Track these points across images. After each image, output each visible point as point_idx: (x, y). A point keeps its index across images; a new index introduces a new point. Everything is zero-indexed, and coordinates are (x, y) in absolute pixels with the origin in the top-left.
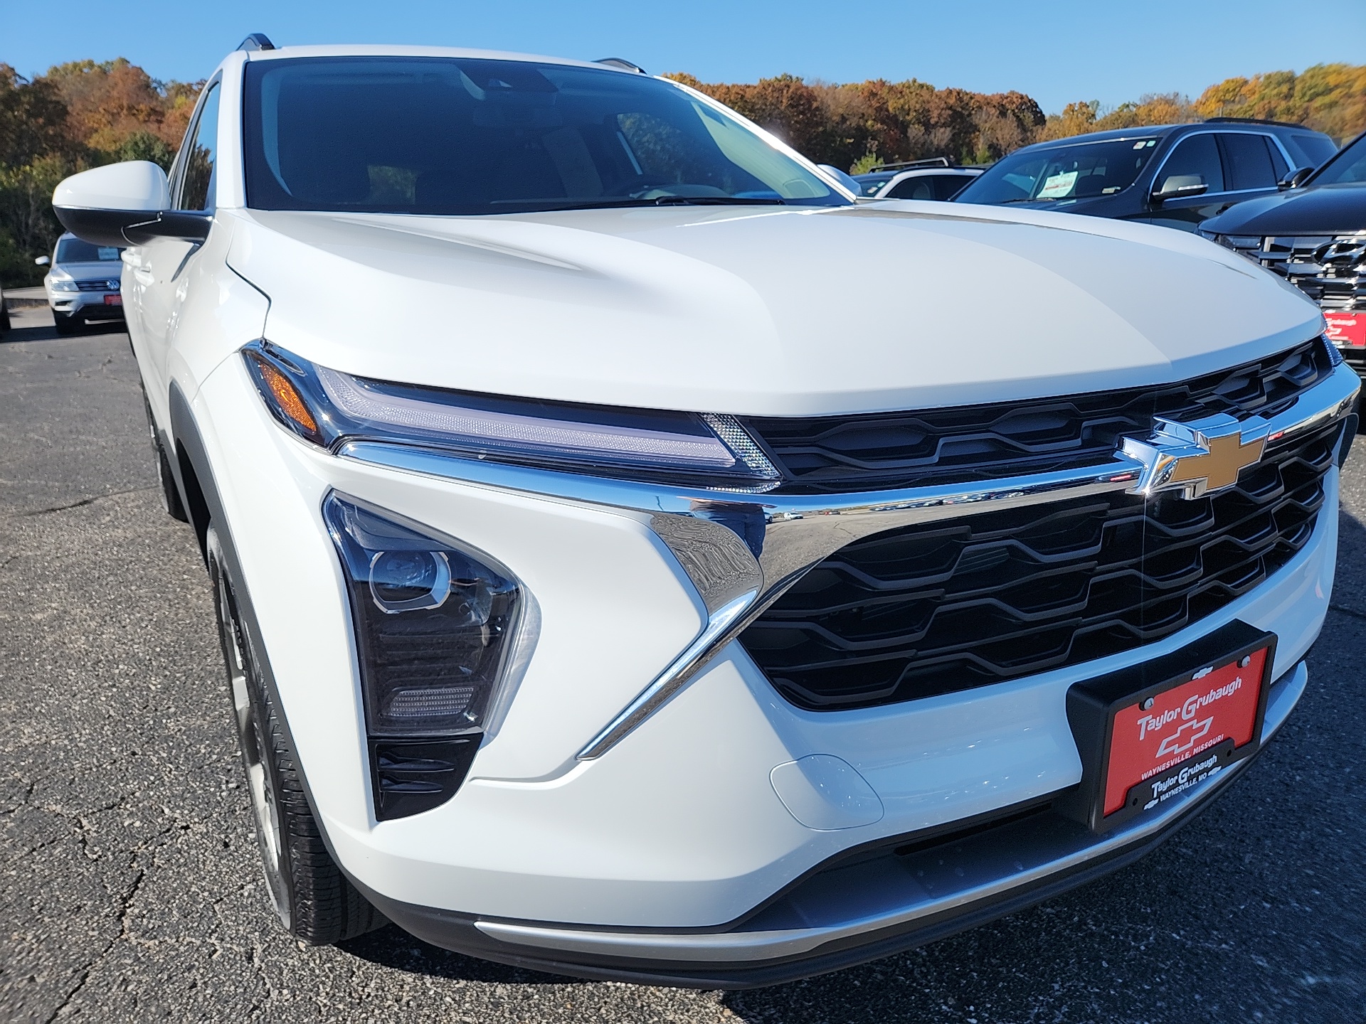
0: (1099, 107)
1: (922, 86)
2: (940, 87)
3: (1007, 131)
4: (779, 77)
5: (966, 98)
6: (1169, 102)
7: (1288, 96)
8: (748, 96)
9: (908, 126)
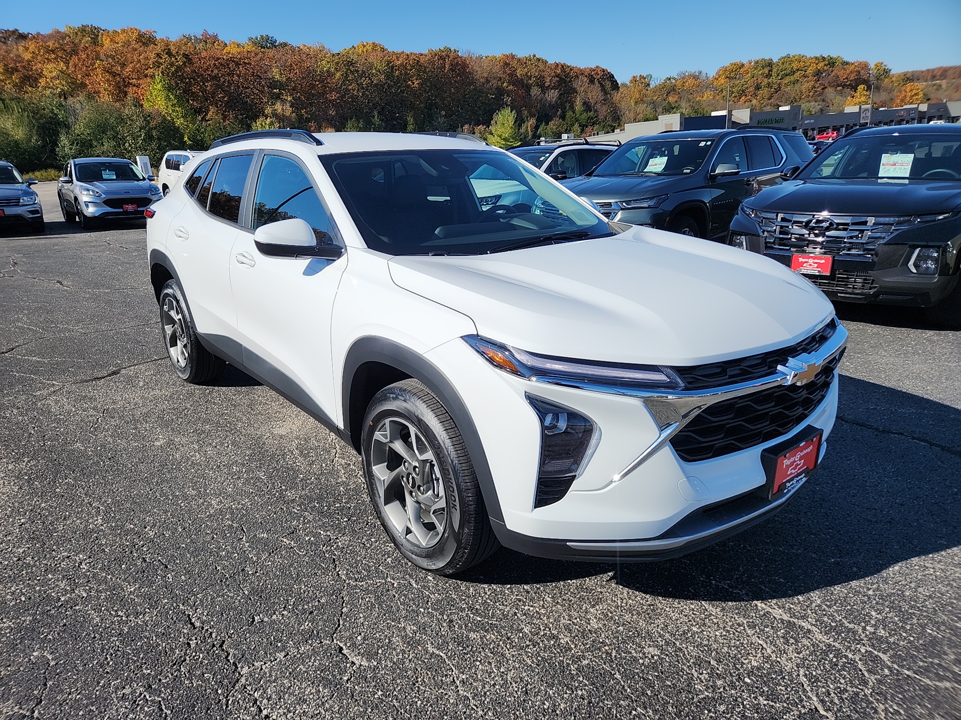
0: (652, 79)
1: (539, 60)
2: (551, 61)
3: (594, 94)
4: (442, 49)
5: (568, 70)
6: (695, 77)
7: (769, 76)
8: (422, 61)
9: (530, 88)
